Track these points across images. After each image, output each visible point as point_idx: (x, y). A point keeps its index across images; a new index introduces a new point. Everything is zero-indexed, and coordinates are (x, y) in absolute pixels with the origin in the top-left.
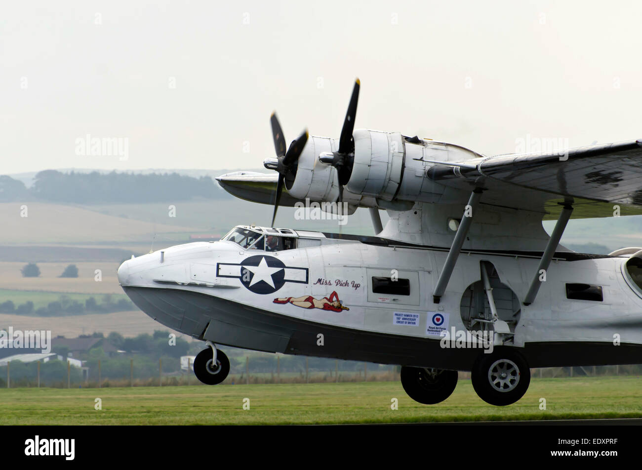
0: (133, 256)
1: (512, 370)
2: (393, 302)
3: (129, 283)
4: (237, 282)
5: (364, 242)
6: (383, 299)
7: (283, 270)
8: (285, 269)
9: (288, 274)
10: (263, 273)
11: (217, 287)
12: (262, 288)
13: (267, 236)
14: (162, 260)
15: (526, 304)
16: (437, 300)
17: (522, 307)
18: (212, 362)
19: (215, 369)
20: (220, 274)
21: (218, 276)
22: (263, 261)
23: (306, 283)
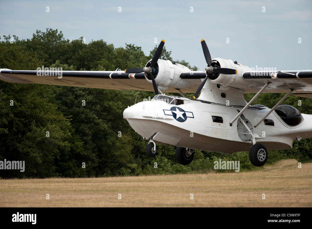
0: (128, 106)
2: (219, 126)
3: (132, 117)
4: (172, 117)
5: (202, 102)
6: (216, 125)
7: (185, 113)
9: (188, 114)
10: (179, 114)
11: (167, 119)
12: (180, 120)
13: (176, 100)
14: (144, 108)
15: (255, 127)
16: (231, 125)
17: (254, 128)
18: (154, 149)
19: (155, 152)
20: (166, 114)
21: (165, 115)
22: (177, 109)
23: (193, 118)
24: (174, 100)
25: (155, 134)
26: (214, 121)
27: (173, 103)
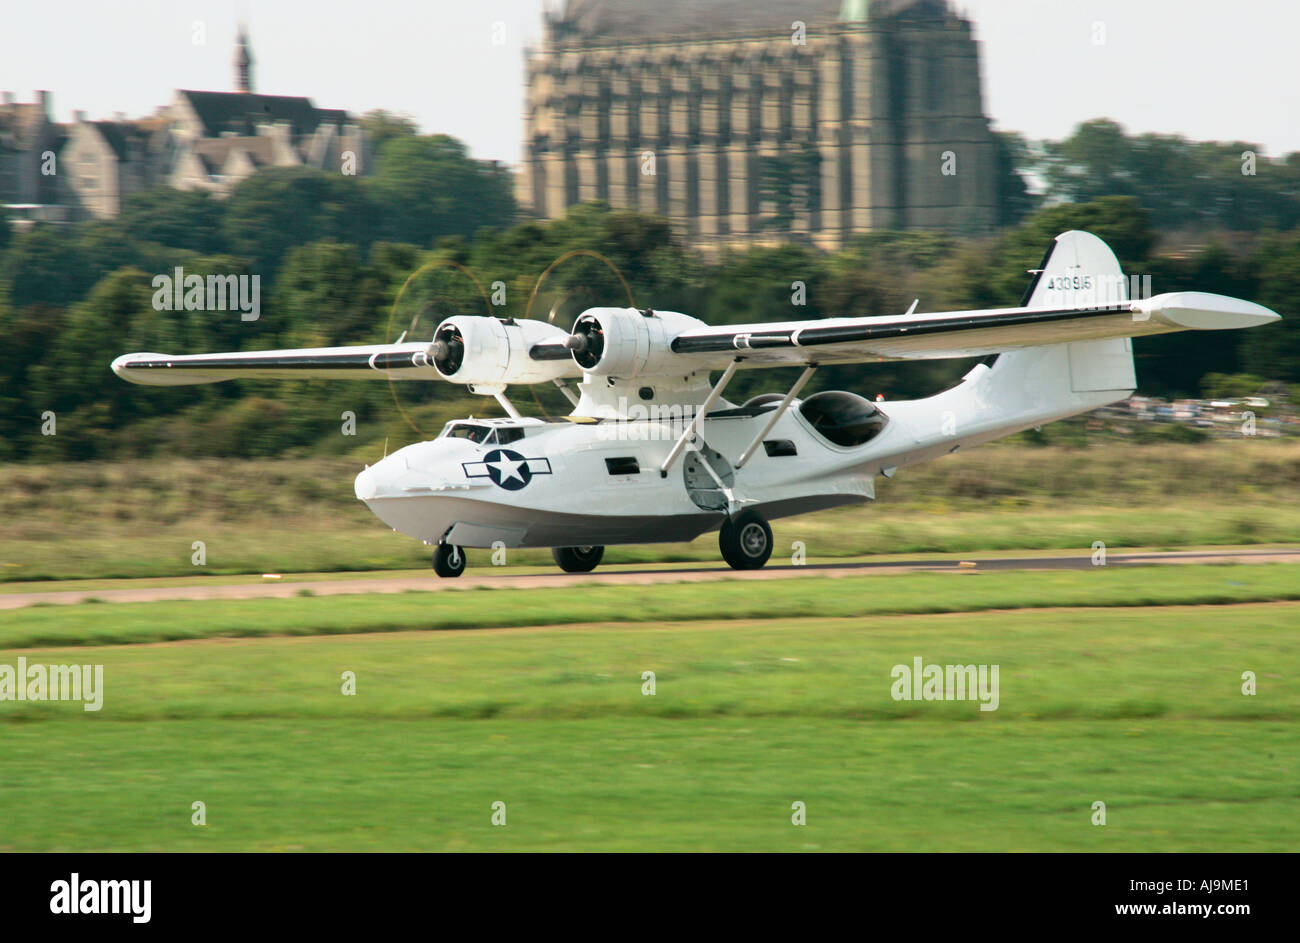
0: (366, 466)
1: (761, 539)
2: (627, 482)
4: (488, 481)
5: (578, 424)
6: (621, 480)
7: (525, 463)
8: (528, 462)
9: (532, 466)
10: (508, 468)
11: (473, 488)
12: (512, 484)
13: (499, 430)
15: (738, 468)
16: (664, 474)
17: (734, 471)
18: (453, 557)
19: (456, 564)
20: (469, 474)
21: (468, 476)
22: (503, 455)
23: (551, 473)
24: (494, 432)
25: (451, 528)
26: (612, 472)
27: (491, 441)
